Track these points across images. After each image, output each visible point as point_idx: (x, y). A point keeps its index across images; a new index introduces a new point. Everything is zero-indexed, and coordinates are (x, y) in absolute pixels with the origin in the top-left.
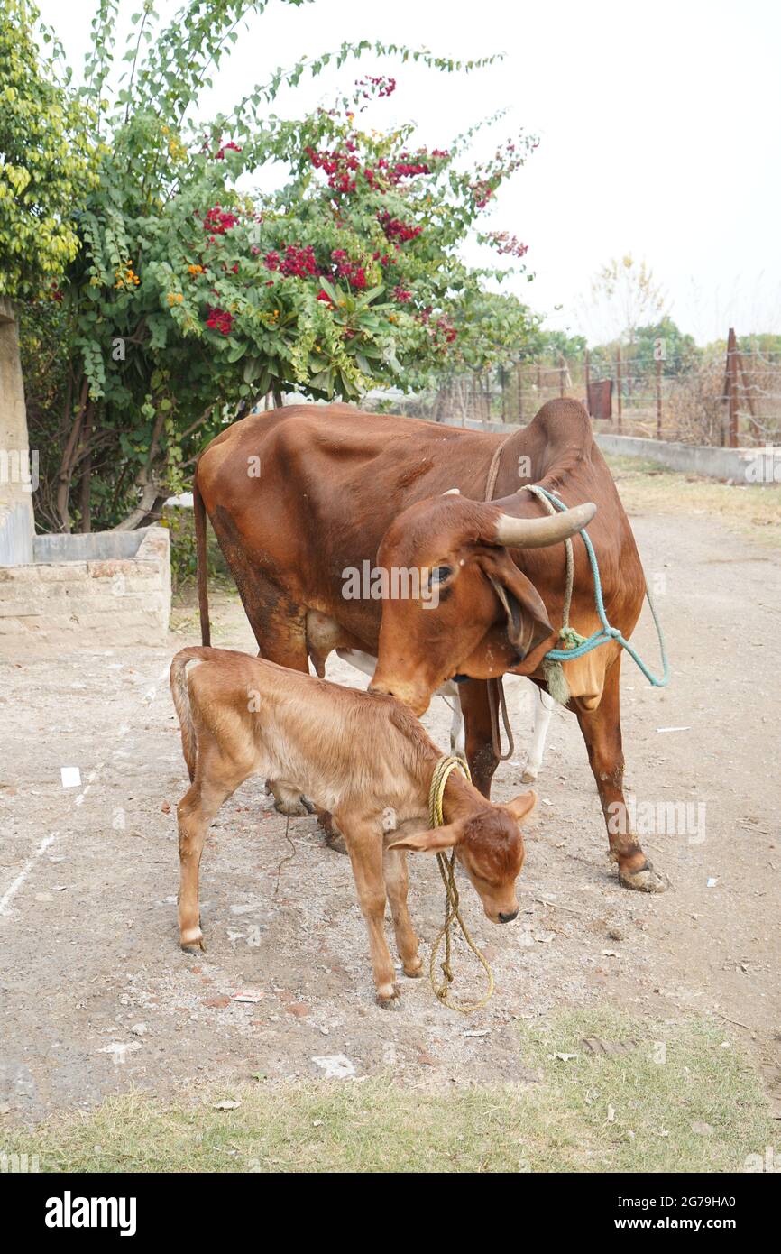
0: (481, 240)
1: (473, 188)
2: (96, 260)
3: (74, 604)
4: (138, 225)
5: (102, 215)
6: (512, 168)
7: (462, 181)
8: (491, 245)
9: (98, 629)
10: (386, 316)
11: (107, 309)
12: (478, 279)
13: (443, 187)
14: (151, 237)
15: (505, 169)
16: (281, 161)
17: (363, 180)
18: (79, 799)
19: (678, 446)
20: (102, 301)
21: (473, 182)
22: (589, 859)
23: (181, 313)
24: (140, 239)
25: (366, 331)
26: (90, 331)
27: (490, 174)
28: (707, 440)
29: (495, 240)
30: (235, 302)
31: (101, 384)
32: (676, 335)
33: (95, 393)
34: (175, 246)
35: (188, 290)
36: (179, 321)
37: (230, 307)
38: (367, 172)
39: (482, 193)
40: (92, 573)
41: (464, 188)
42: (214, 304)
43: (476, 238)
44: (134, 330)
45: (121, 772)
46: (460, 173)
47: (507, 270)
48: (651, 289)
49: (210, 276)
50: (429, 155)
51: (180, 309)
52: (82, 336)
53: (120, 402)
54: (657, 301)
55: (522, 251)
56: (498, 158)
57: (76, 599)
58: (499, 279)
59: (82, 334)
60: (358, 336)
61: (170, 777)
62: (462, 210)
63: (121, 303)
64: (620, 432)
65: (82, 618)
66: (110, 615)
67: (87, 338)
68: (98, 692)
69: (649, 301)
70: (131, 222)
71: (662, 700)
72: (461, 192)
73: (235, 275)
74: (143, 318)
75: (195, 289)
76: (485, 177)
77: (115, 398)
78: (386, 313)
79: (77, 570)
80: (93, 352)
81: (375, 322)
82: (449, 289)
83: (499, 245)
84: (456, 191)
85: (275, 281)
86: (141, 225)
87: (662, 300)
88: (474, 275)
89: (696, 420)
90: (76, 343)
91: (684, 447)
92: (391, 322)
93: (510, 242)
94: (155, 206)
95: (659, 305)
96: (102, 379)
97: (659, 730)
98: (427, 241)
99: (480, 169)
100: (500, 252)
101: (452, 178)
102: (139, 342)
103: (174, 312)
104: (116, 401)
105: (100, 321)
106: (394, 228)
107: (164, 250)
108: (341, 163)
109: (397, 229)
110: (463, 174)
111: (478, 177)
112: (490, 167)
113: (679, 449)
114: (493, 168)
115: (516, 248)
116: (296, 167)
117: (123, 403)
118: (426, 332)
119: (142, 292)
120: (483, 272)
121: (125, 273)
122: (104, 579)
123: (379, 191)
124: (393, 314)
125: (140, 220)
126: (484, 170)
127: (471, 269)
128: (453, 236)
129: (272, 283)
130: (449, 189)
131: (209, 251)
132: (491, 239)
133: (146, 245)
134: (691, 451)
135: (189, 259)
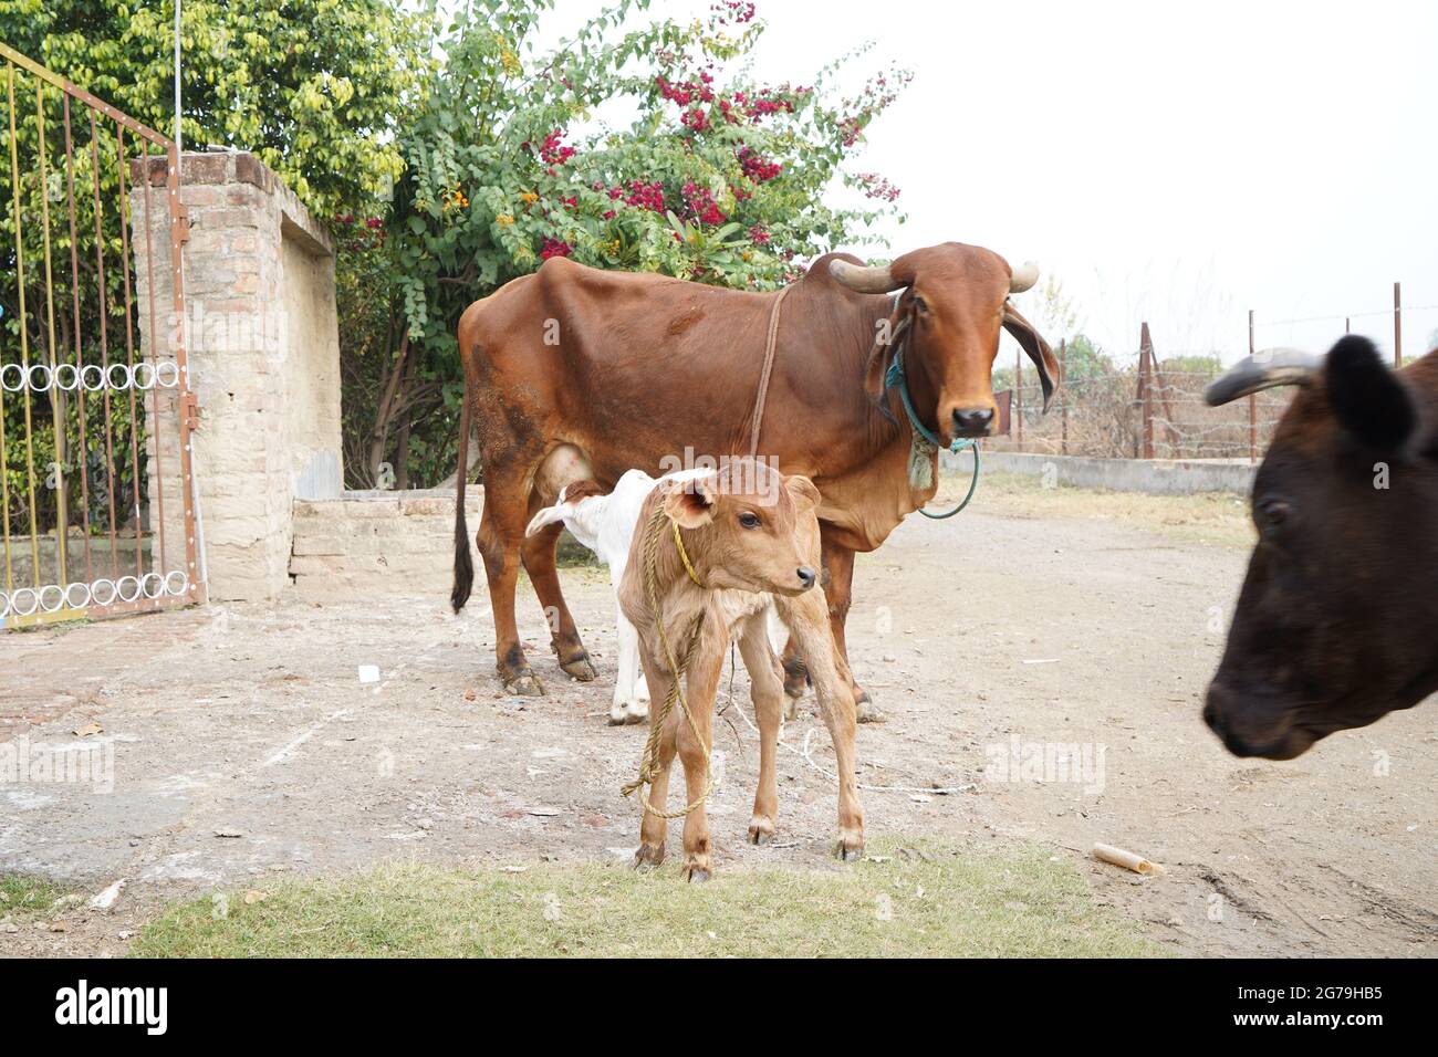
0: (848, 181)
1: (839, 126)
2: (422, 183)
3: (383, 544)
4: (469, 154)
5: (431, 140)
6: (883, 103)
7: (828, 118)
8: (860, 187)
9: (408, 573)
10: (740, 254)
11: (434, 244)
12: (844, 222)
13: (807, 125)
14: (484, 166)
15: (876, 105)
16: (628, 94)
17: (718, 113)
18: (377, 691)
19: (1086, 460)
20: (427, 235)
21: (840, 119)
22: (930, 741)
23: (512, 241)
24: (471, 167)
25: (717, 268)
26: (413, 268)
27: (859, 111)
28: (1118, 452)
29: (864, 183)
30: (573, 231)
31: (421, 324)
32: (1092, 357)
33: (414, 333)
34: (510, 175)
35: (521, 219)
36: (510, 249)
37: (567, 236)
38: (722, 104)
39: (849, 132)
40: (404, 510)
41: (830, 126)
42: (549, 234)
43: (842, 179)
44: (462, 272)
45: (424, 671)
46: (826, 109)
47: (875, 211)
48: (1061, 303)
49: (546, 205)
50: (792, 92)
51: (511, 237)
52: (404, 274)
53: (443, 348)
54: (1068, 317)
55: (894, 194)
56: (868, 92)
57: (385, 539)
58: (868, 223)
59: (405, 272)
60: (709, 274)
61: (477, 675)
62: (827, 149)
63: (449, 237)
64: (1020, 448)
65: (391, 560)
66: (422, 558)
67: (409, 275)
68: (405, 625)
69: (1058, 316)
70: (463, 152)
71: (1032, 641)
72: (826, 130)
73: (574, 206)
74: (472, 257)
75: (529, 218)
76: (854, 113)
77: (437, 344)
78: (740, 250)
79: (388, 506)
80: (415, 289)
81: (727, 258)
82: (811, 233)
83: (868, 187)
84: (821, 129)
85: (616, 210)
86: (473, 154)
87: (1074, 316)
88: (840, 218)
89: (1105, 429)
90: (398, 281)
91: (1092, 461)
92: (745, 261)
93: (880, 185)
94: (489, 137)
95: (1071, 322)
96: (423, 319)
97: (1025, 662)
98: (788, 181)
99: (848, 104)
100: (869, 196)
101: (817, 115)
102: (467, 283)
103: (505, 241)
104: (439, 348)
105: (425, 256)
106: (751, 164)
107: (497, 178)
108: (695, 94)
109: (755, 167)
110: (828, 111)
111: (846, 114)
112: (859, 102)
113: (1086, 463)
114: (862, 104)
115: (886, 192)
116: (645, 101)
117: (447, 350)
118: (783, 268)
119: (472, 224)
120: (849, 214)
121: (453, 195)
122: (417, 517)
123: (736, 125)
124: (746, 252)
125: (473, 149)
126: (852, 105)
127: (837, 211)
128: (817, 176)
129: (613, 213)
130: (813, 127)
131: (546, 181)
132: (860, 181)
133: (477, 173)
134: (1101, 465)
135: (523, 187)
